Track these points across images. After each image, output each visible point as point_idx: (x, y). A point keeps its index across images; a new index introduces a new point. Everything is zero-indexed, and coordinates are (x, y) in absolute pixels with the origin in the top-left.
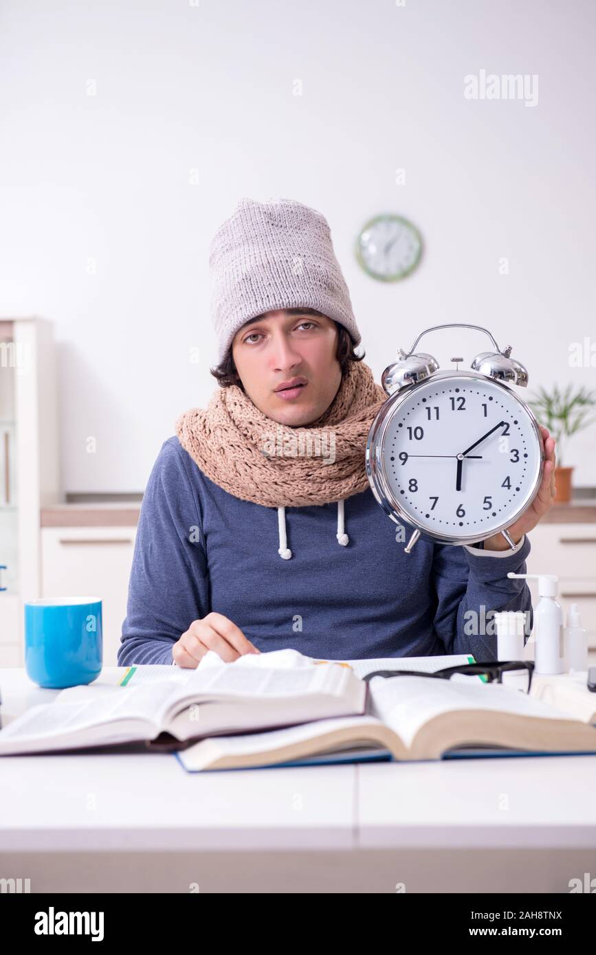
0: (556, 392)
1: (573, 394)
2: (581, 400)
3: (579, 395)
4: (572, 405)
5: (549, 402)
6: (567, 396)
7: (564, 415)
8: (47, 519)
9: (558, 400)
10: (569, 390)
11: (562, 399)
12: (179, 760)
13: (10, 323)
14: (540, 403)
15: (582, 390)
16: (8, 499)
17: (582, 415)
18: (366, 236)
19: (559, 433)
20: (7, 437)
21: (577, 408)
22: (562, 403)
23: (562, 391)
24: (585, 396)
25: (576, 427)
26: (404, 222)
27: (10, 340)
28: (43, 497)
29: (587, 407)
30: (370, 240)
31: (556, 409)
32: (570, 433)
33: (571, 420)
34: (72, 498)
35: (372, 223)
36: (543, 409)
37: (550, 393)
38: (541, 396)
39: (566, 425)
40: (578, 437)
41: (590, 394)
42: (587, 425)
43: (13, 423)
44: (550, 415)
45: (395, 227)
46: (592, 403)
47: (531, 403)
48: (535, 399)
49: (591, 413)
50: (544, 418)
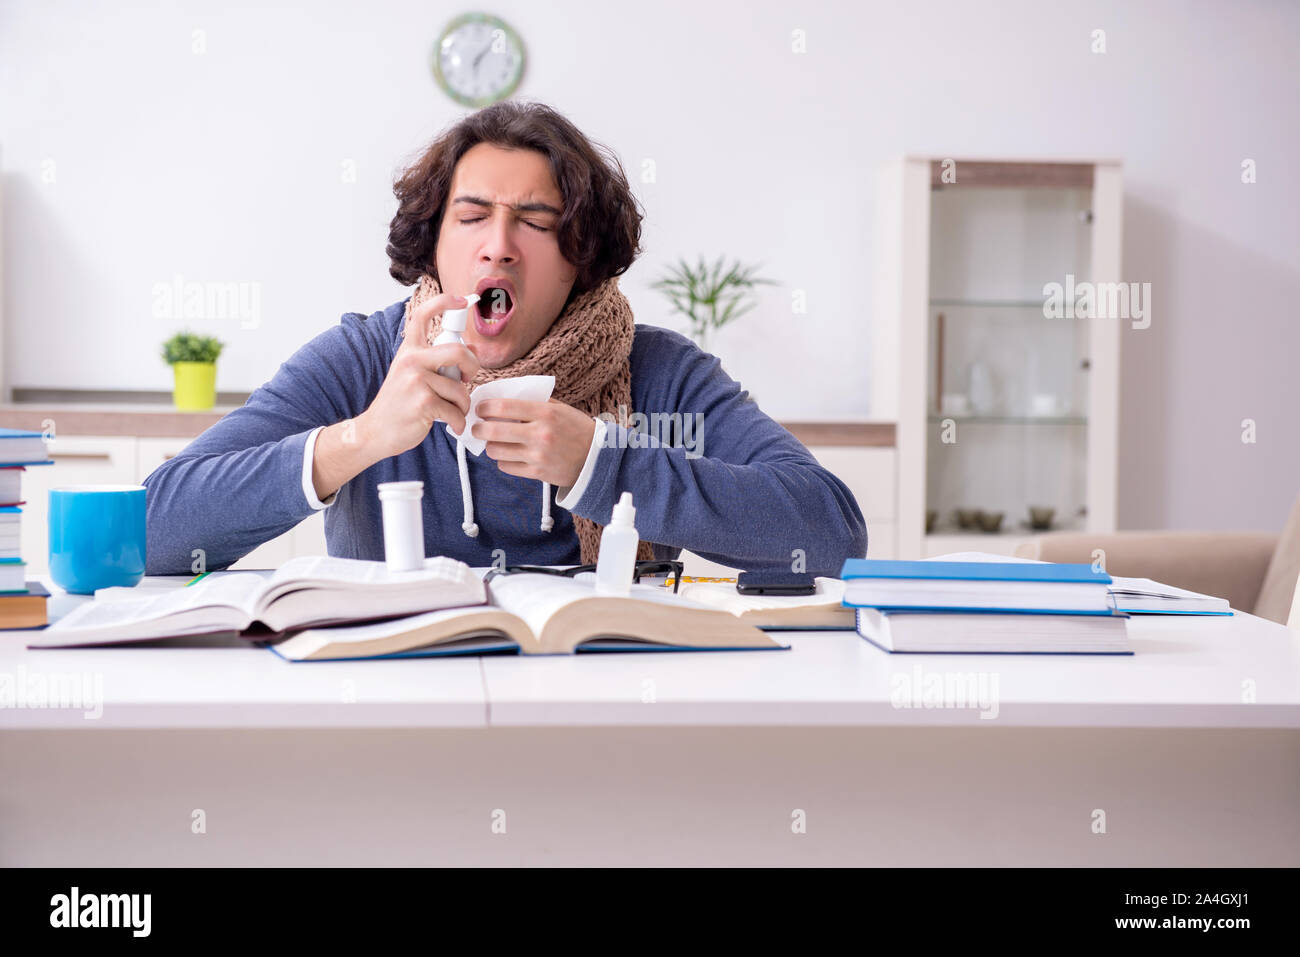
0: (701, 267)
1: (725, 271)
2: (734, 280)
3: (732, 273)
4: (721, 286)
5: (692, 281)
6: (716, 274)
7: (711, 300)
9: (704, 278)
10: (719, 265)
11: (709, 276)
14: (680, 283)
15: (737, 266)
17: (736, 298)
18: (448, 43)
19: (705, 324)
21: (729, 290)
22: (709, 281)
23: (710, 265)
24: (740, 273)
25: (727, 315)
26: (501, 24)
29: (743, 288)
30: (453, 48)
31: (701, 291)
32: (718, 324)
33: (721, 306)
35: (457, 25)
36: (683, 290)
37: (693, 268)
38: (679, 268)
39: (714, 312)
40: (728, 328)
41: (746, 272)
42: (741, 313)
44: (693, 298)
45: (487, 31)
46: (749, 284)
47: (669, 282)
48: (673, 276)
49: (747, 296)
50: (686, 302)
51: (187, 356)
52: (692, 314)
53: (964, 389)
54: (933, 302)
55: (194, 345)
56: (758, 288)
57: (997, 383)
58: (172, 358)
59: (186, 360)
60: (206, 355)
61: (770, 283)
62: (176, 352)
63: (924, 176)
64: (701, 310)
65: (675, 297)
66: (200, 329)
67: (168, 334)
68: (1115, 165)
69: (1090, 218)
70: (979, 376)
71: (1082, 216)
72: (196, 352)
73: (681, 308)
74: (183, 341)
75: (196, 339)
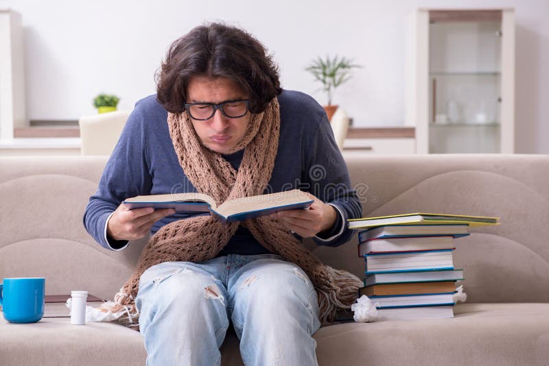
0: (328, 62)
1: (338, 62)
2: (343, 66)
3: (342, 62)
4: (337, 68)
5: (324, 67)
6: (334, 64)
7: (332, 75)
9: (329, 66)
10: (335, 60)
11: (331, 64)
14: (319, 68)
15: (344, 59)
17: (344, 74)
19: (330, 85)
21: (340, 70)
22: (331, 67)
23: (331, 60)
24: (345, 63)
25: (340, 82)
28: (15, 122)
29: (346, 70)
31: (328, 71)
32: (336, 86)
33: (337, 77)
34: (34, 123)
36: (320, 71)
37: (325, 61)
38: (319, 62)
39: (334, 80)
40: (340, 88)
41: (348, 62)
42: (347, 80)
44: (325, 74)
46: (349, 67)
47: (314, 67)
48: (316, 65)
49: (348, 73)
50: (321, 76)
51: (104, 103)
52: (324, 82)
53: (446, 112)
54: (430, 73)
55: (107, 99)
56: (353, 69)
57: (461, 109)
58: (97, 105)
59: (104, 106)
60: (113, 104)
61: (358, 66)
62: (99, 102)
63: (426, 17)
64: (328, 79)
65: (316, 74)
66: (109, 92)
67: (95, 94)
68: (511, 10)
69: (501, 34)
70: (452, 105)
71: (497, 33)
72: (107, 102)
73: (319, 78)
74: (102, 98)
75: (108, 97)
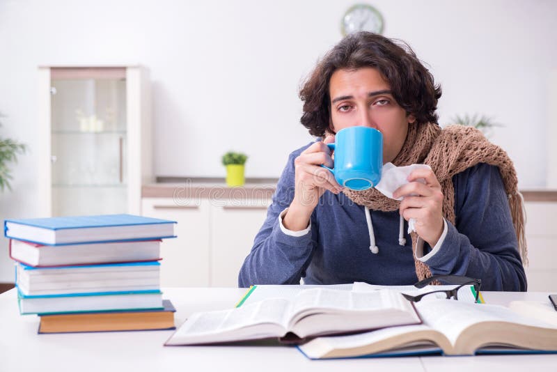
0: (467, 118)
1: (478, 120)
2: (482, 124)
3: (482, 121)
6: (474, 121)
8: (146, 193)
9: (467, 122)
10: (475, 117)
11: (471, 122)
12: (301, 351)
13: (124, 69)
15: (483, 117)
16: (121, 179)
18: (348, 18)
20: (121, 141)
21: (481, 128)
23: (471, 118)
24: (485, 121)
26: (372, 9)
27: (124, 80)
28: (143, 179)
29: (486, 128)
30: (351, 20)
34: (160, 180)
35: (352, 10)
37: (463, 117)
41: (488, 120)
43: (125, 132)
45: (366, 12)
46: (490, 126)
49: (489, 131)
51: (232, 161)
55: (235, 157)
56: (495, 128)
58: (226, 163)
59: (232, 164)
60: (241, 162)
61: (500, 125)
62: (227, 160)
66: (238, 150)
67: (223, 151)
72: (236, 160)
74: (230, 155)
75: (236, 155)
